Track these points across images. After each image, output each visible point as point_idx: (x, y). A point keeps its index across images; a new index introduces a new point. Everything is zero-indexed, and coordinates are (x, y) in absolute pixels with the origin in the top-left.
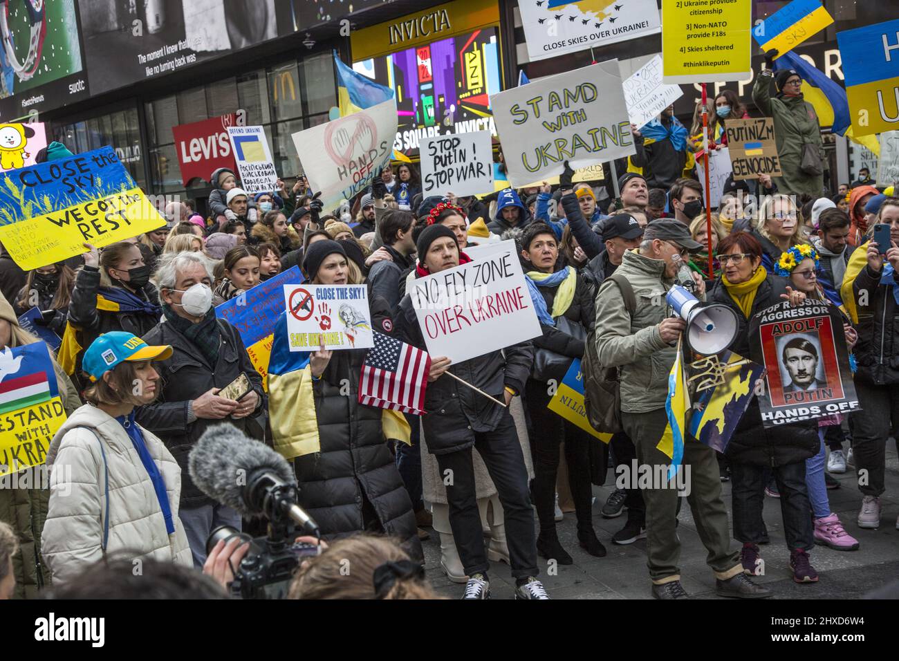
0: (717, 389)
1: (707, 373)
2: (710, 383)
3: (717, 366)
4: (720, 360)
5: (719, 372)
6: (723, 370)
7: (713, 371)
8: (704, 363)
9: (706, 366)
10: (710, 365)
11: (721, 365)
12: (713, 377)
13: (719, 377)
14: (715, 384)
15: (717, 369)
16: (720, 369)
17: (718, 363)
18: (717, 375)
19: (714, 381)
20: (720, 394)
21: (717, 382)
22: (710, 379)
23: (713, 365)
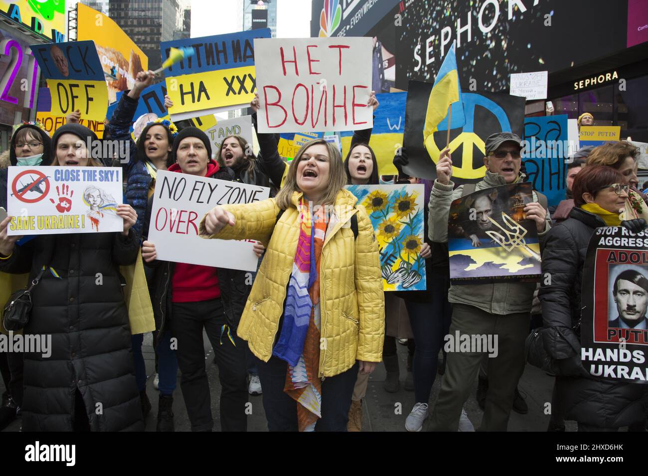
0: (500, 249)
1: (507, 233)
2: (501, 240)
3: (518, 238)
4: (525, 237)
5: (514, 242)
6: (518, 244)
7: (513, 237)
8: (513, 225)
9: (512, 228)
10: (515, 231)
11: (521, 241)
12: (507, 240)
13: (510, 245)
14: (502, 245)
15: (516, 239)
16: (518, 241)
17: (521, 237)
18: (511, 241)
19: (505, 243)
20: (497, 253)
21: (506, 245)
22: (503, 238)
23: (517, 234)
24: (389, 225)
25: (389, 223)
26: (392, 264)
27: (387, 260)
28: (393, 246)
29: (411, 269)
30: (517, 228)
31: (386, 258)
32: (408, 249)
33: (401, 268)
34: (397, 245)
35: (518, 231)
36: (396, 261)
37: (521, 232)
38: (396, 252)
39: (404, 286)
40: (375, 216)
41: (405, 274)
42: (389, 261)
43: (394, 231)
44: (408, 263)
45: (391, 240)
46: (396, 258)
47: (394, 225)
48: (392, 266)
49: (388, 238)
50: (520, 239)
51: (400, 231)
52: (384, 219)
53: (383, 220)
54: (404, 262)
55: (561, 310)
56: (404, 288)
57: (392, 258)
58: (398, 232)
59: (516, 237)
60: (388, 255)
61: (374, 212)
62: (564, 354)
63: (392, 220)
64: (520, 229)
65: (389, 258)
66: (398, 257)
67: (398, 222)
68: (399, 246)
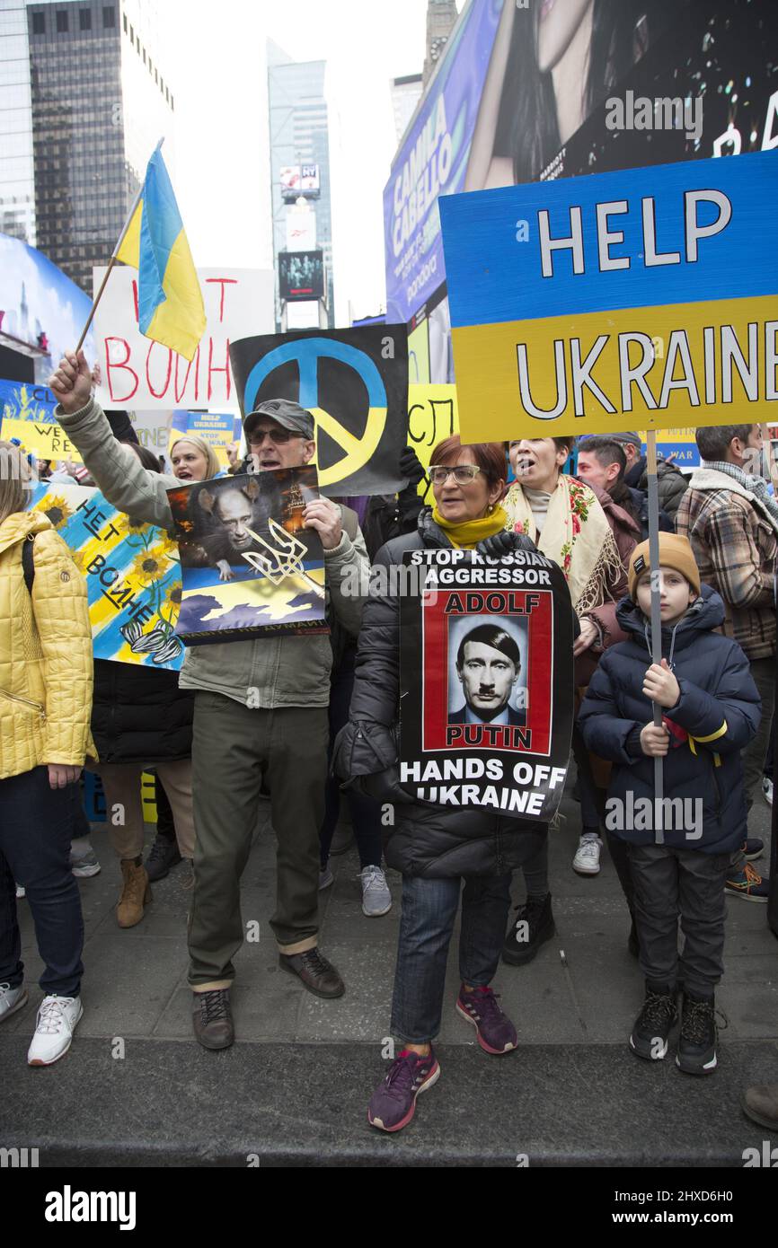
0: (263, 581)
1: (276, 553)
2: (265, 567)
3: (292, 561)
4: (303, 559)
5: (286, 568)
6: (292, 572)
7: (284, 560)
8: (286, 539)
9: (284, 545)
10: (288, 550)
11: (298, 566)
12: (275, 565)
13: (280, 573)
14: (267, 574)
15: (289, 564)
16: (292, 566)
17: (298, 559)
18: (281, 567)
19: (271, 570)
20: (258, 589)
21: (272, 574)
22: (269, 563)
23: (291, 555)
24: (150, 560)
25: (150, 557)
26: (145, 622)
27: (137, 615)
28: (150, 594)
29: (170, 634)
30: (291, 545)
31: (137, 610)
32: (172, 602)
33: (158, 630)
34: (157, 593)
35: (293, 550)
36: (150, 617)
37: (298, 550)
38: (154, 605)
39: (156, 660)
40: (131, 542)
41: (161, 641)
42: (140, 617)
43: (156, 570)
44: (168, 624)
45: (149, 584)
46: (153, 614)
47: (157, 561)
48: (143, 625)
49: (146, 580)
50: (295, 563)
51: (166, 572)
52: (145, 548)
53: (143, 551)
54: (163, 621)
55: (374, 694)
56: (155, 663)
57: (146, 612)
58: (163, 573)
59: (289, 560)
60: (141, 607)
61: (131, 536)
62: (364, 768)
63: (156, 552)
64: (296, 545)
65: (141, 612)
66: (155, 612)
67: (165, 557)
68: (159, 595)
